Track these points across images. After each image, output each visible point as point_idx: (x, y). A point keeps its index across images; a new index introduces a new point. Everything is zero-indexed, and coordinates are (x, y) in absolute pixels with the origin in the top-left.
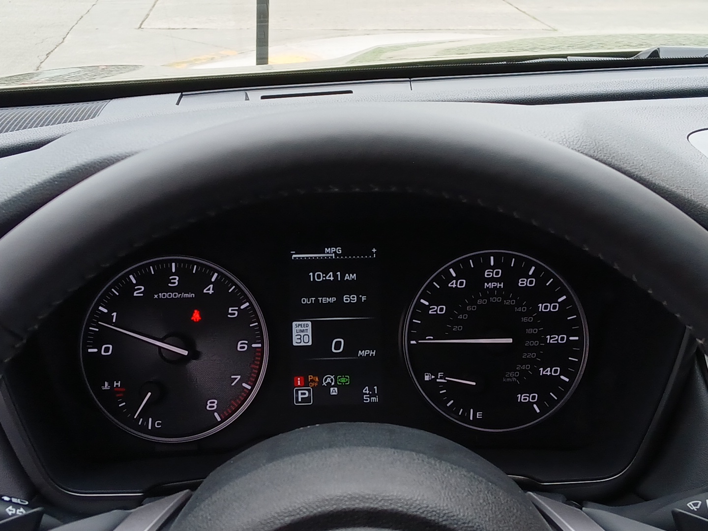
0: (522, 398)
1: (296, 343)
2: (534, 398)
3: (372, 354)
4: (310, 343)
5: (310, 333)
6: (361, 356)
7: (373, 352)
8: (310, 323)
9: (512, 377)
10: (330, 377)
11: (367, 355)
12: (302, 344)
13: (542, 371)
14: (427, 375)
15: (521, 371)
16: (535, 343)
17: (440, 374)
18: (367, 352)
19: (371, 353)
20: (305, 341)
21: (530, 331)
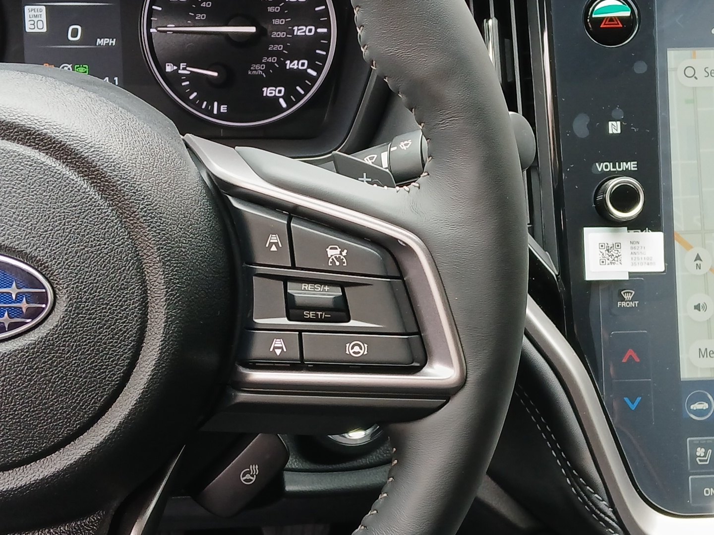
0: (268, 92)
1: (30, 28)
2: (280, 92)
3: (112, 44)
4: (45, 30)
5: (44, 18)
6: (100, 45)
7: (113, 40)
8: (44, 8)
9: (258, 69)
10: (67, 67)
11: (106, 44)
12: (36, 30)
13: (289, 65)
14: (168, 65)
15: (267, 63)
16: (282, 35)
17: (183, 65)
18: (107, 41)
19: (111, 42)
20: (39, 27)
21: (277, 22)
